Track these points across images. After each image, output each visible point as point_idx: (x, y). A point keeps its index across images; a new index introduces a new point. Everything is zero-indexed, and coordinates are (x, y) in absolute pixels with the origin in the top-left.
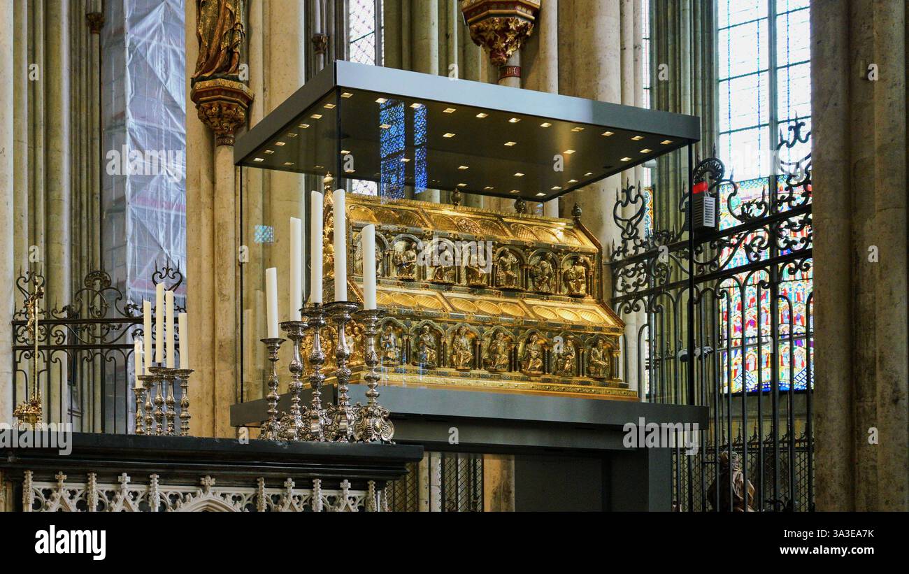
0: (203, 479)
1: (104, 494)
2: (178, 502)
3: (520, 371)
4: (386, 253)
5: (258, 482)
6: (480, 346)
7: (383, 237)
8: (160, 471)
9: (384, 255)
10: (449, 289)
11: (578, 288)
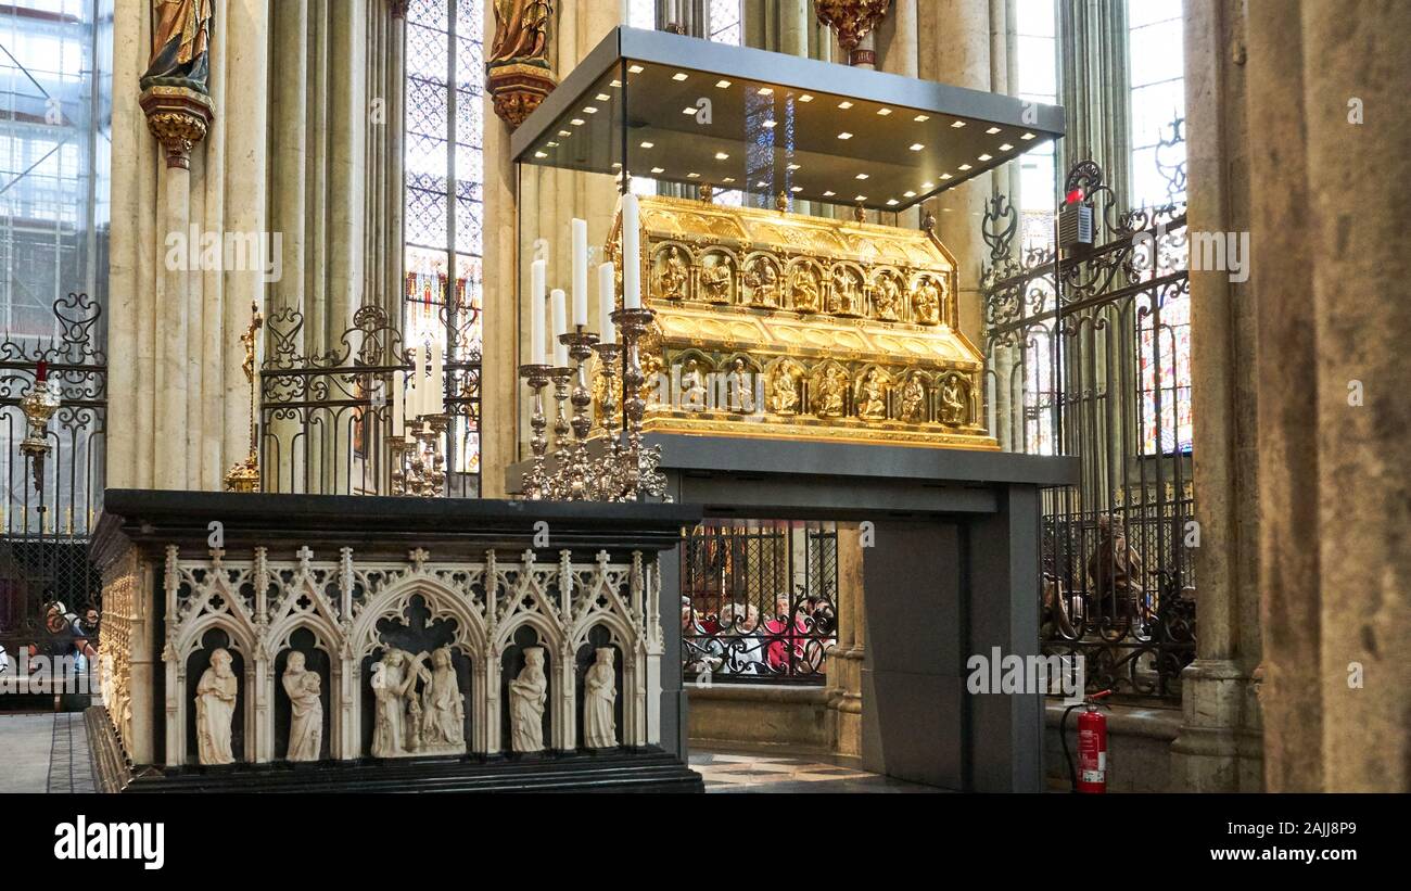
0: (412, 552)
1: (278, 575)
2: (378, 584)
3: (857, 415)
4: (693, 269)
5: (487, 555)
6: (807, 385)
7: (688, 249)
8: (354, 542)
9: (690, 272)
10: (771, 315)
11: (929, 314)
